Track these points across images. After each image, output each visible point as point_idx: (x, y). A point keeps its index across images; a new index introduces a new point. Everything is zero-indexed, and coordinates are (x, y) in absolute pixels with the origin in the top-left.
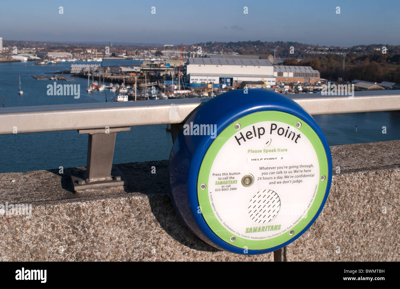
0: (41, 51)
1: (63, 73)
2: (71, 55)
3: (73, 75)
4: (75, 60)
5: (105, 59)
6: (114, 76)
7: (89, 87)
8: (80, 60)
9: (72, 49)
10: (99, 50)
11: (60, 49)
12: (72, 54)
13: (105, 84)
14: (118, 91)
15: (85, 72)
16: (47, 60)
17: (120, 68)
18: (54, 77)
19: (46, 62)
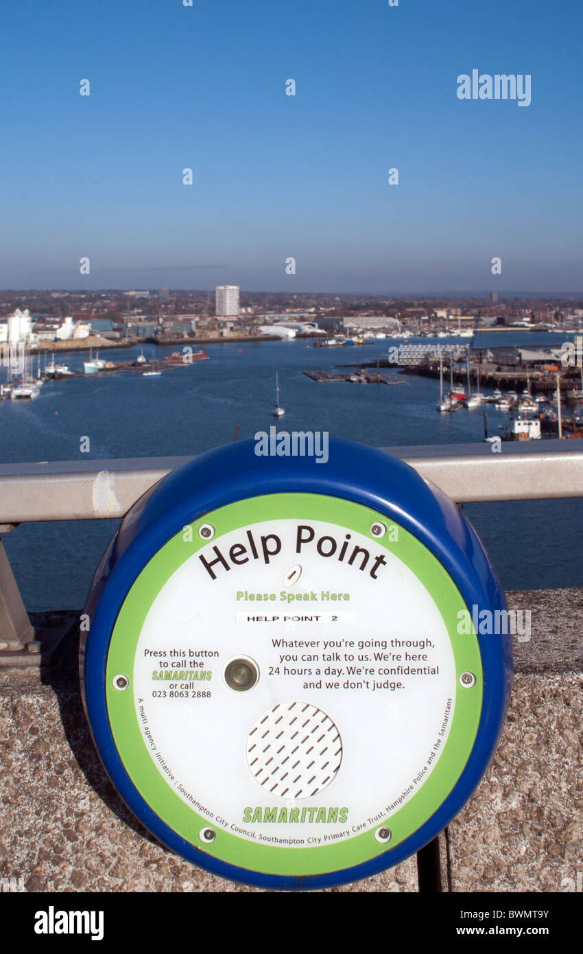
0: (327, 314)
1: (380, 367)
2: (398, 322)
3: (403, 369)
4: (406, 335)
5: (481, 332)
6: (505, 371)
7: (443, 399)
8: (420, 335)
9: (401, 309)
10: (466, 311)
11: (372, 309)
12: (400, 320)
13: (480, 392)
14: (514, 408)
15: (431, 362)
16: (343, 335)
17: (517, 351)
18: (359, 375)
19: (339, 340)
